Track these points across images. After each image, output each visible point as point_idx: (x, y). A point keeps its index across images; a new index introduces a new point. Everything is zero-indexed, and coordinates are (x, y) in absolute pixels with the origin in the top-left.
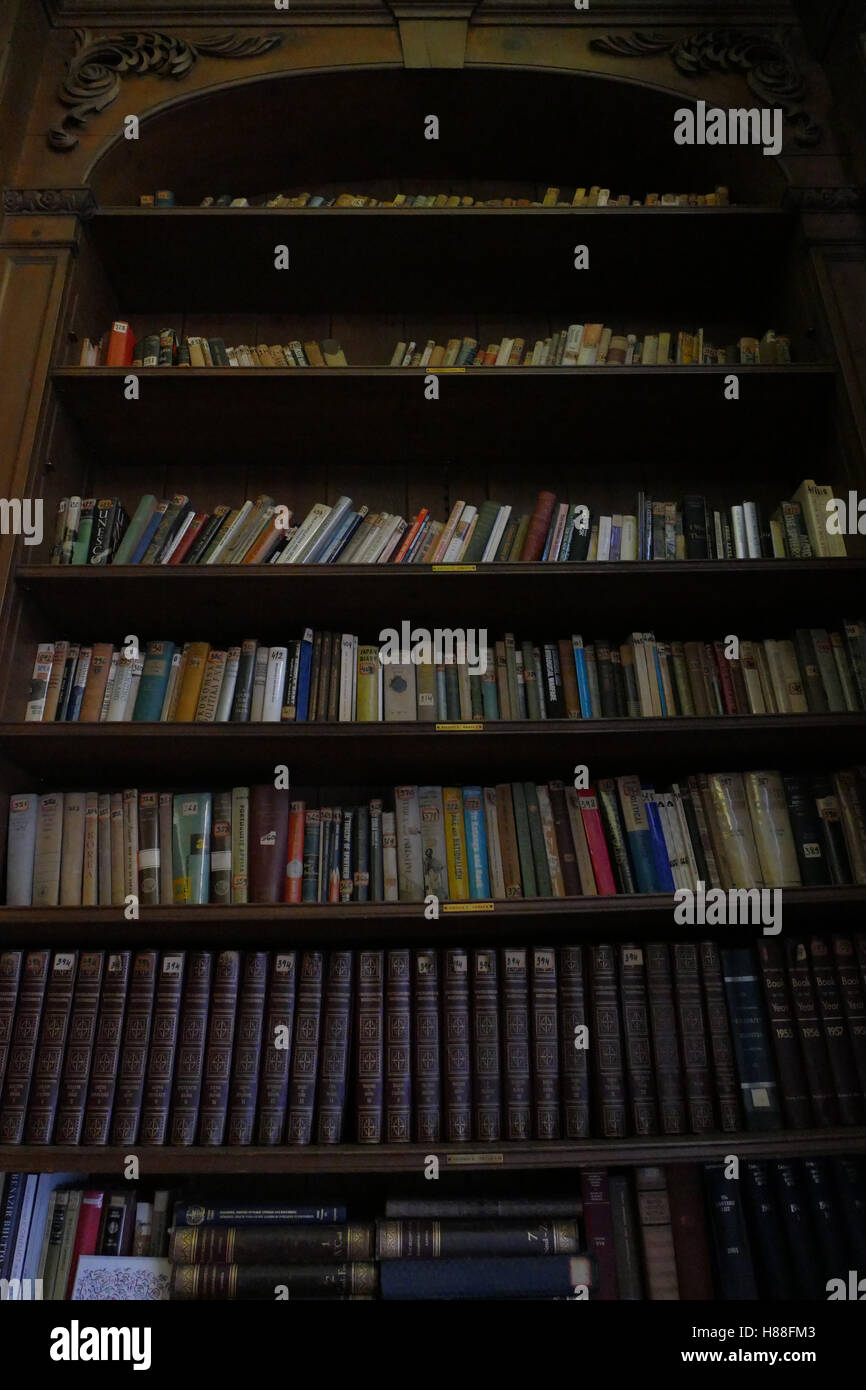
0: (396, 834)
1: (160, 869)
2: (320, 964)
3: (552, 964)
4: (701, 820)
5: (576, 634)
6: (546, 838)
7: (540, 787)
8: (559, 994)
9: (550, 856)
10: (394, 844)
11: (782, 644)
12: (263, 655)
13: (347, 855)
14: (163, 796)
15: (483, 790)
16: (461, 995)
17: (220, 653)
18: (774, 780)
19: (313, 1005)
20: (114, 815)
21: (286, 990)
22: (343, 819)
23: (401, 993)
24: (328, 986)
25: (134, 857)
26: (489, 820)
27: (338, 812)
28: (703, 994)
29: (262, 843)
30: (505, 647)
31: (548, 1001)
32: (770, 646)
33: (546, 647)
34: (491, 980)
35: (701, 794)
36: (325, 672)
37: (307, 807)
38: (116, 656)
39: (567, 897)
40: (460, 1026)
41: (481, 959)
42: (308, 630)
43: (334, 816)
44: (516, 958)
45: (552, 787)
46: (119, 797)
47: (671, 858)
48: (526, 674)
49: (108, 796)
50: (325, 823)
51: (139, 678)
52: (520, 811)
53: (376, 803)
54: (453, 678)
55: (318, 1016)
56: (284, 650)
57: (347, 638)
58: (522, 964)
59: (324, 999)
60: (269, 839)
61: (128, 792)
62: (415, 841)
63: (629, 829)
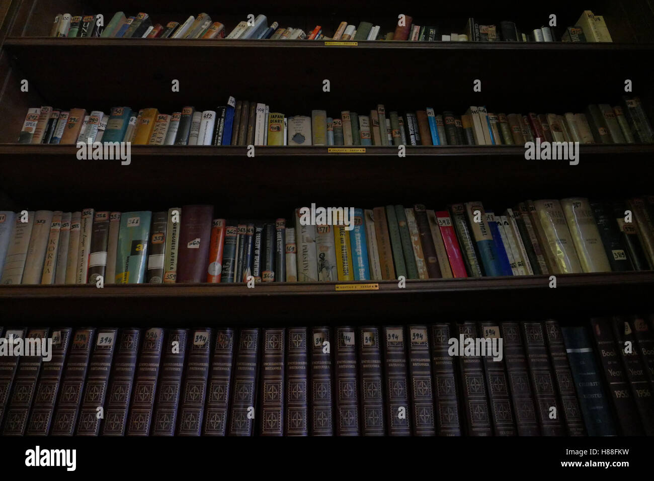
0: (296, 243)
1: (105, 267)
2: (231, 339)
3: (425, 338)
4: (532, 234)
5: (430, 107)
6: (414, 246)
7: (407, 209)
8: (432, 363)
9: (417, 259)
10: (295, 250)
11: (578, 116)
12: (197, 117)
13: (258, 259)
14: (114, 214)
15: (363, 212)
16: (350, 364)
17: (164, 116)
18: (583, 205)
19: (224, 373)
20: (73, 227)
21: (201, 360)
22: (255, 233)
23: (299, 363)
24: (238, 356)
25: (86, 259)
26: (369, 232)
27: (251, 228)
28: (550, 363)
29: (189, 247)
30: (378, 114)
31: (422, 368)
32: (570, 117)
33: (408, 115)
34: (375, 351)
35: (530, 215)
36: (244, 127)
37: (227, 225)
38: (87, 118)
39: (430, 279)
40: (350, 390)
41: (367, 335)
42: (231, 97)
43: (248, 231)
44: (395, 334)
45: (416, 209)
46: (78, 214)
47: (511, 261)
48: (394, 132)
49: (70, 214)
50: (241, 235)
51: (103, 132)
52: (393, 226)
53: (281, 221)
54: (339, 135)
55: (228, 383)
56: (213, 113)
57: (261, 106)
58: (401, 339)
59: (234, 368)
60: (194, 244)
61: (85, 211)
62: (311, 247)
63: (477, 240)
